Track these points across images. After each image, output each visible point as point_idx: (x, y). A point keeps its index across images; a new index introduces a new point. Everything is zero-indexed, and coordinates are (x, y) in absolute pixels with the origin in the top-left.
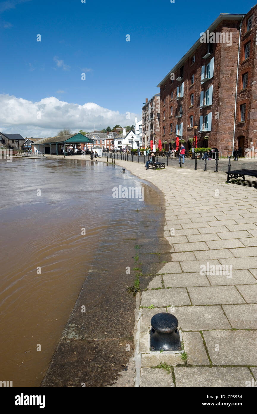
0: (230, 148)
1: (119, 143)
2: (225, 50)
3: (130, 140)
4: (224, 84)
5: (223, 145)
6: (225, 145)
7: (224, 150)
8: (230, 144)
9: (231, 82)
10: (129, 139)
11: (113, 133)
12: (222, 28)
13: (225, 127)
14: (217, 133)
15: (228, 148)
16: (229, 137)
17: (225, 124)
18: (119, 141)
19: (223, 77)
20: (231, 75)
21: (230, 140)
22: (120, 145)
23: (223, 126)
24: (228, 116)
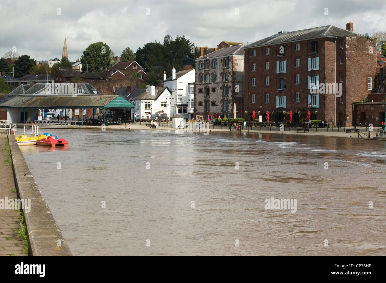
0: (333, 120)
1: (146, 107)
2: (327, 56)
3: (164, 103)
4: (328, 77)
5: (329, 118)
6: (330, 118)
7: (330, 121)
8: (333, 118)
9: (332, 76)
10: (162, 101)
11: (86, 84)
12: (324, 42)
13: (329, 106)
14: (325, 110)
15: (332, 121)
16: (332, 113)
17: (329, 104)
18: (146, 105)
19: (327, 72)
20: (332, 71)
21: (333, 115)
22: (148, 110)
23: (329, 105)
24: (331, 99)
